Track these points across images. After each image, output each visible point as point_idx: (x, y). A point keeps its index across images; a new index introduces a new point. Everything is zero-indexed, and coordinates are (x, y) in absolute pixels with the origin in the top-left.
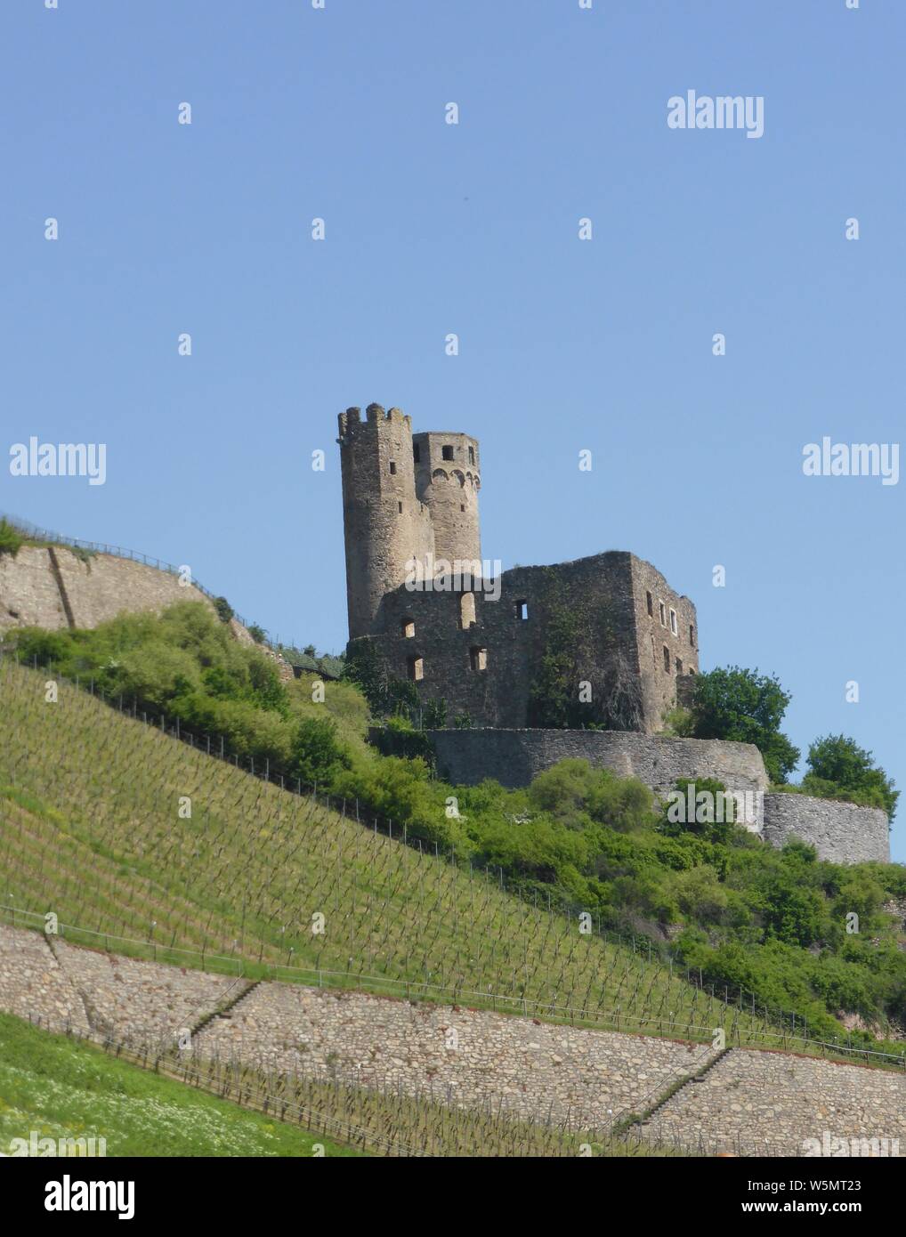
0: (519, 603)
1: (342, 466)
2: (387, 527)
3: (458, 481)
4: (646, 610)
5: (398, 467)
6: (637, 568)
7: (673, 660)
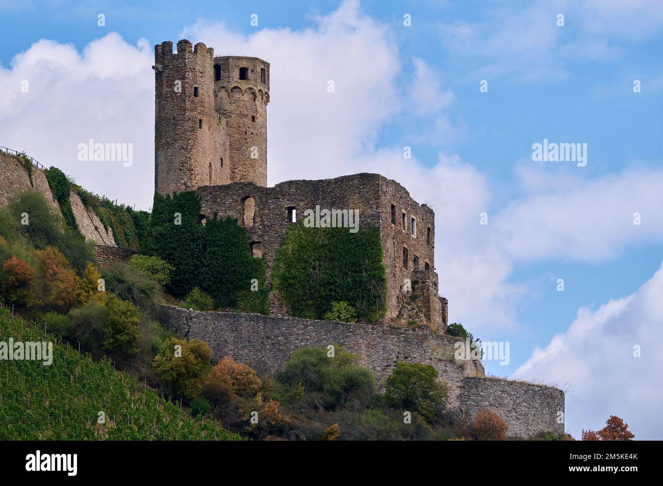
0: (290, 209)
1: (156, 88)
2: (189, 139)
3: (251, 96)
4: (390, 220)
5: (200, 91)
6: (384, 187)
7: (411, 257)
